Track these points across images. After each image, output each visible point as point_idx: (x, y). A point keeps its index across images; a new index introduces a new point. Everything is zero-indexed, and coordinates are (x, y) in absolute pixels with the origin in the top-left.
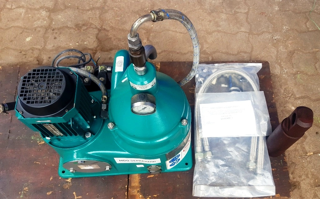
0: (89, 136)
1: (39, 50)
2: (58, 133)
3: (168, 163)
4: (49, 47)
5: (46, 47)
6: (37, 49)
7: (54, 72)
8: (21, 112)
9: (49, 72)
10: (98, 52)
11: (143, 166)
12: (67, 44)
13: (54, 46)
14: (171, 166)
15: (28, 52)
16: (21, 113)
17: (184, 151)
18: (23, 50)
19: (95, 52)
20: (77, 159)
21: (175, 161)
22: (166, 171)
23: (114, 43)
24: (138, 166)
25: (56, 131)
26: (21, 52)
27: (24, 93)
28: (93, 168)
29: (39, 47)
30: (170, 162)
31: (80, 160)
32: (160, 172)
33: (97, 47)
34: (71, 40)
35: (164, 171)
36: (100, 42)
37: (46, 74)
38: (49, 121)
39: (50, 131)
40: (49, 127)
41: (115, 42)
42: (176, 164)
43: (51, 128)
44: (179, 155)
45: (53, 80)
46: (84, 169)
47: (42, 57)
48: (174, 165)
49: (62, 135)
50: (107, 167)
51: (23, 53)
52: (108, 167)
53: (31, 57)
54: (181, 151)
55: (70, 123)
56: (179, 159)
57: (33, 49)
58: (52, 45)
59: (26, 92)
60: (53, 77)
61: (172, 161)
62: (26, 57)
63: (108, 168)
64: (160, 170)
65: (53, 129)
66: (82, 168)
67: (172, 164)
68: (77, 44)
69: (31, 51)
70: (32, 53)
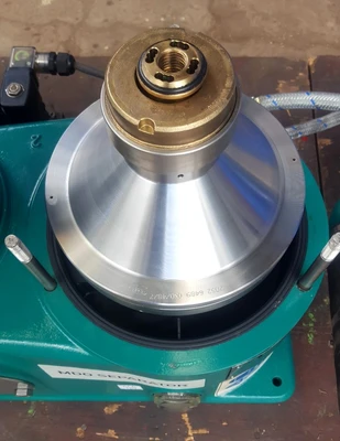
5: (87, 21)
11: (139, 388)
12: (138, 19)
15: (46, 30)
18: (33, 24)
22: (209, 399)
24: (121, 387)
26: (28, 29)
30: (231, 382)
33: (211, 30)
35: (204, 399)
36: (217, 19)
41: (255, 21)
50: (20, 386)
51: (33, 30)
52: (25, 386)
57: (56, 24)
63: (22, 389)
68: (162, 19)
70: (55, 32)
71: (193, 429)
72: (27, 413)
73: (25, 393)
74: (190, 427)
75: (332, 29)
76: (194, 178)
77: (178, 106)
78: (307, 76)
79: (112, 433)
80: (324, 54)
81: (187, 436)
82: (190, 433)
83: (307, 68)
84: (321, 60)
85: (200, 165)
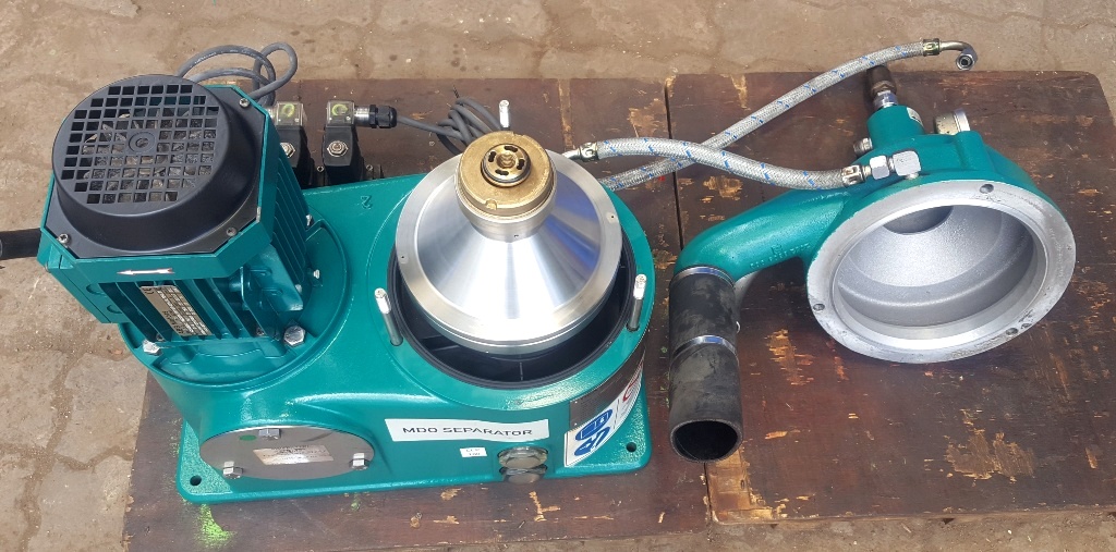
0: (296, 339)
1: (358, 29)
2: (190, 323)
3: (571, 441)
4: (391, 22)
5: (378, 22)
6: (349, 26)
7: (184, 95)
8: (63, 238)
9: (169, 95)
10: (550, 52)
11: (482, 452)
12: (448, 20)
13: (405, 22)
14: (578, 453)
15: (322, 34)
16: (63, 242)
17: (625, 399)
18: (302, 26)
19: (539, 49)
20: (257, 422)
21: (594, 437)
22: (559, 472)
23: (601, 25)
24: (465, 453)
25: (184, 314)
26: (295, 33)
27: (77, 168)
28: (306, 461)
29: (355, 20)
30: (578, 438)
31: (265, 425)
32: (541, 476)
33: (546, 36)
34: (461, 7)
35: (554, 471)
36: (553, 20)
37: (155, 101)
38: (165, 271)
39: (165, 316)
40: (163, 297)
41: (602, 21)
42: (593, 450)
43: (167, 302)
44: (610, 412)
45: (184, 123)
46: (273, 465)
47: (368, 54)
48: (588, 450)
49: (204, 330)
50: (356, 456)
51: (304, 35)
52: (362, 456)
53: (332, 51)
54: (616, 401)
55: (235, 285)
56: (607, 430)
57: (334, 25)
58: (400, 20)
59: (85, 162)
60: (180, 112)
61: (587, 433)
62: (313, 51)
63: (359, 460)
64: (542, 466)
65: (176, 305)
66: (268, 461)
67: (584, 445)
68: (481, 20)
69: (330, 31)
70: (335, 37)
71: (542, 507)
72: (350, 507)
73: (362, 463)
74: (539, 506)
75: (701, 31)
76: (528, 236)
77: (513, 190)
78: (663, 102)
79: (451, 519)
80: (686, 71)
81: (537, 515)
82: (540, 512)
83: (663, 92)
84: (681, 80)
85: (531, 228)
